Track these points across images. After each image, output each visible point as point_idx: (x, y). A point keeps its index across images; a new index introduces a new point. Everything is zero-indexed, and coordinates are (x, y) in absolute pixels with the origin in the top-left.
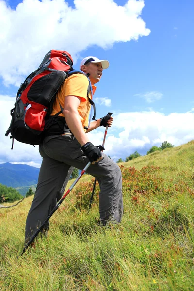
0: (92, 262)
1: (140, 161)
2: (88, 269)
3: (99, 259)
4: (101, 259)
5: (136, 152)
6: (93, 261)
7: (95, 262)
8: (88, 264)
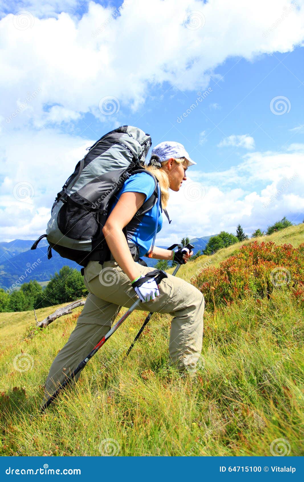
0: (242, 385)
1: (293, 234)
2: (237, 394)
3: (252, 381)
4: (256, 381)
5: (284, 219)
6: (244, 384)
7: (248, 385)
8: (236, 387)
